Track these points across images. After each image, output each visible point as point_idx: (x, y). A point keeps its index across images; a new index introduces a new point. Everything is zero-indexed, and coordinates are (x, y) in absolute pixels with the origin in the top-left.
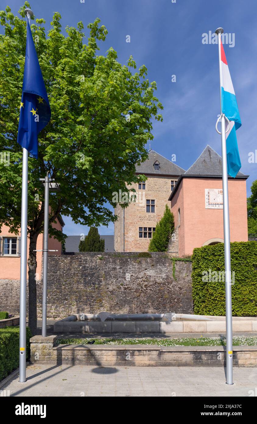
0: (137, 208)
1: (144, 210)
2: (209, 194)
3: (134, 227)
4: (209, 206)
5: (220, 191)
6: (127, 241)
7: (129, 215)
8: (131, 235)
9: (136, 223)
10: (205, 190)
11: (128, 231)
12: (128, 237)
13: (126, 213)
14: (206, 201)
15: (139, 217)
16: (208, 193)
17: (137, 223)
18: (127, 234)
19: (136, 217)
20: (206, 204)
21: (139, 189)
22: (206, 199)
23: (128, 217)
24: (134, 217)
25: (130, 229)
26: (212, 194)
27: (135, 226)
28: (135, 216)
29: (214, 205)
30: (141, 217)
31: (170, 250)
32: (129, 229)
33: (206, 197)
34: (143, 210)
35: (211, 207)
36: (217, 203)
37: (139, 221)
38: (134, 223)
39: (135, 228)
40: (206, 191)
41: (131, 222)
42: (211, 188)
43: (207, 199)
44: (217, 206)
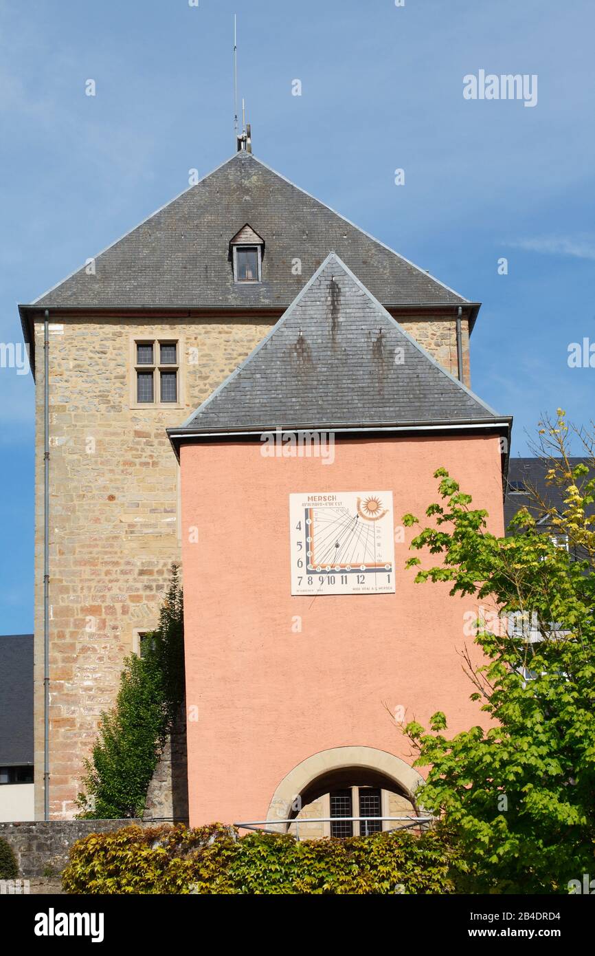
0: (128, 519)
1: (169, 524)
3: (108, 631)
6: (70, 722)
7: (77, 563)
8: (88, 683)
9: (118, 606)
10: (288, 497)
11: (75, 660)
12: (71, 699)
13: (61, 553)
15: (142, 573)
17: (125, 611)
18: (67, 675)
19: (123, 572)
21: (139, 400)
23: (74, 573)
24: (108, 573)
25: (84, 649)
27: (115, 628)
28: (117, 563)
30: (150, 573)
32: (78, 646)
34: (165, 530)
37: (136, 599)
38: (111, 610)
39: (116, 637)
40: (297, 503)
41: (88, 603)
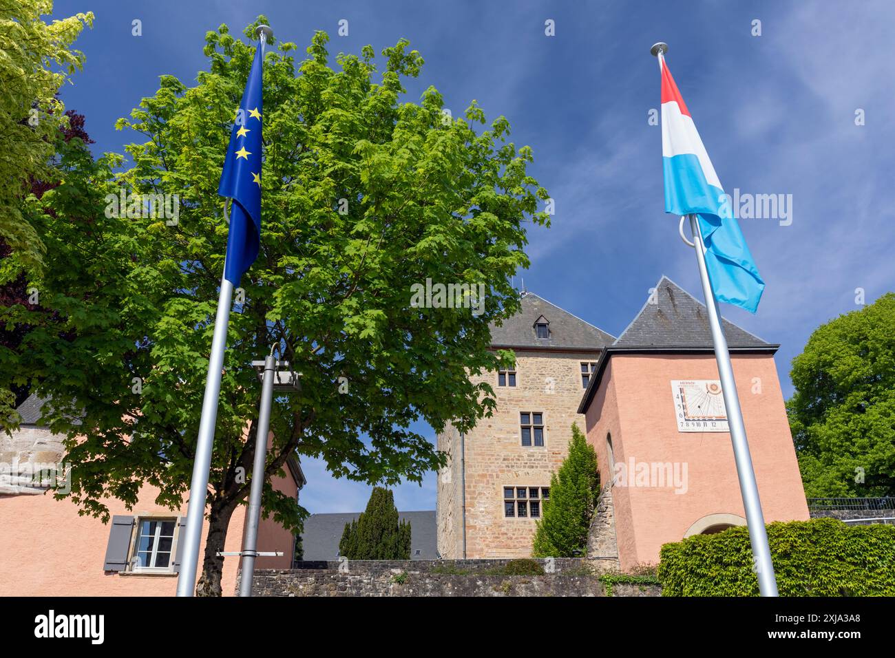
0: (497, 436)
1: (515, 439)
2: (683, 395)
3: (490, 485)
4: (688, 425)
5: (712, 385)
6: (474, 527)
7: (475, 454)
8: (483, 509)
9: (494, 474)
10: (670, 383)
11: (476, 498)
12: (475, 517)
13: (468, 450)
14: (679, 411)
15: (504, 460)
16: (681, 390)
17: (497, 477)
18: (473, 505)
19: (496, 459)
20: (680, 420)
21: (500, 385)
22: (677, 408)
23: (474, 459)
24: (489, 459)
25: (480, 494)
26: (689, 392)
27: (493, 484)
28: (493, 455)
29: (702, 423)
30: (508, 460)
31: (593, 550)
32: (477, 492)
33: (678, 402)
34: (514, 441)
35: (692, 427)
36: (709, 415)
37: (502, 471)
38: (491, 476)
39: (494, 488)
40: (675, 385)
41: (481, 473)
42: (687, 379)
43: (679, 405)
44: (709, 423)
